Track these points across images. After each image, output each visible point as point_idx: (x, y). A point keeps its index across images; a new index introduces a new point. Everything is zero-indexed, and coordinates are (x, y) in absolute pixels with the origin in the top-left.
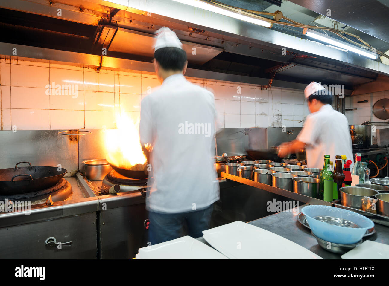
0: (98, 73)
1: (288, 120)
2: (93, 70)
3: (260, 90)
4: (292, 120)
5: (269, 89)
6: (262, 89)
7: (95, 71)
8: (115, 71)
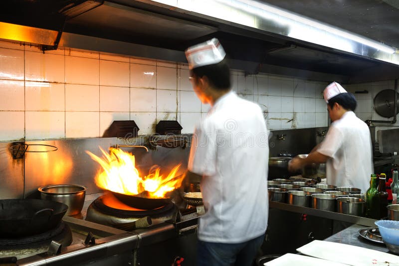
0: (44, 53)
1: (275, 119)
2: (37, 48)
3: (244, 76)
4: (280, 119)
5: (255, 75)
6: (245, 76)
7: (39, 50)
8: (66, 51)
